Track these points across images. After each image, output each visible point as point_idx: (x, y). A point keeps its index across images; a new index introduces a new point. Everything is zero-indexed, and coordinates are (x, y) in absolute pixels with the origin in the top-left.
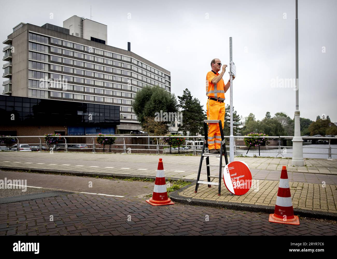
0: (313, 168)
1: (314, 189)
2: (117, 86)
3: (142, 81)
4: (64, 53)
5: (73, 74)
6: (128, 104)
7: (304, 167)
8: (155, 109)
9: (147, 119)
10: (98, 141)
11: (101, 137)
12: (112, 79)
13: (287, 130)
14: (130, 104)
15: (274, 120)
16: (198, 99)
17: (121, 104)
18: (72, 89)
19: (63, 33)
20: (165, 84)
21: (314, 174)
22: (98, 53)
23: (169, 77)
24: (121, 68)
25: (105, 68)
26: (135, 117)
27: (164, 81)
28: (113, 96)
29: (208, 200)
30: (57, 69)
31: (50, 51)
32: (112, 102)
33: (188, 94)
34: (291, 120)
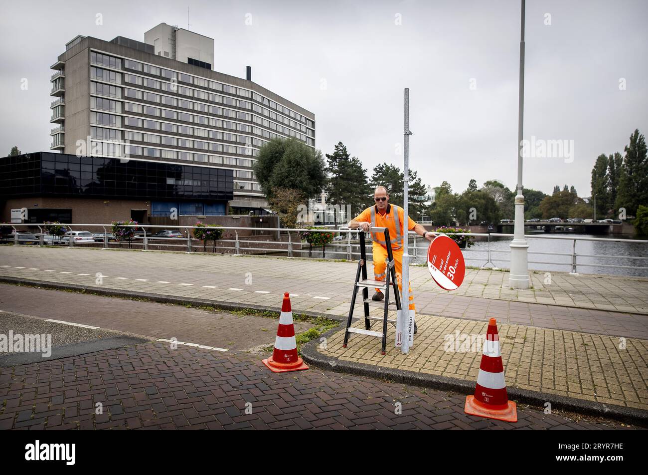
0: (544, 293)
1: (544, 343)
2: (229, 137)
3: (269, 128)
4: (145, 85)
5: (160, 118)
6: (247, 166)
7: (530, 292)
8: (289, 175)
9: (276, 192)
10: (195, 235)
11: (201, 229)
12: (221, 126)
13: (503, 209)
14: (250, 166)
15: (481, 193)
16: (358, 159)
17: (236, 166)
18: (158, 142)
19: (144, 52)
20: (306, 133)
21: (545, 306)
22: (199, 85)
23: (313, 123)
24: (235, 107)
25: (211, 108)
26: (258, 187)
27: (304, 129)
28: (223, 153)
29: (364, 364)
30: (135, 110)
31: (124, 80)
32: (221, 163)
33: (342, 151)
34: (511, 193)
